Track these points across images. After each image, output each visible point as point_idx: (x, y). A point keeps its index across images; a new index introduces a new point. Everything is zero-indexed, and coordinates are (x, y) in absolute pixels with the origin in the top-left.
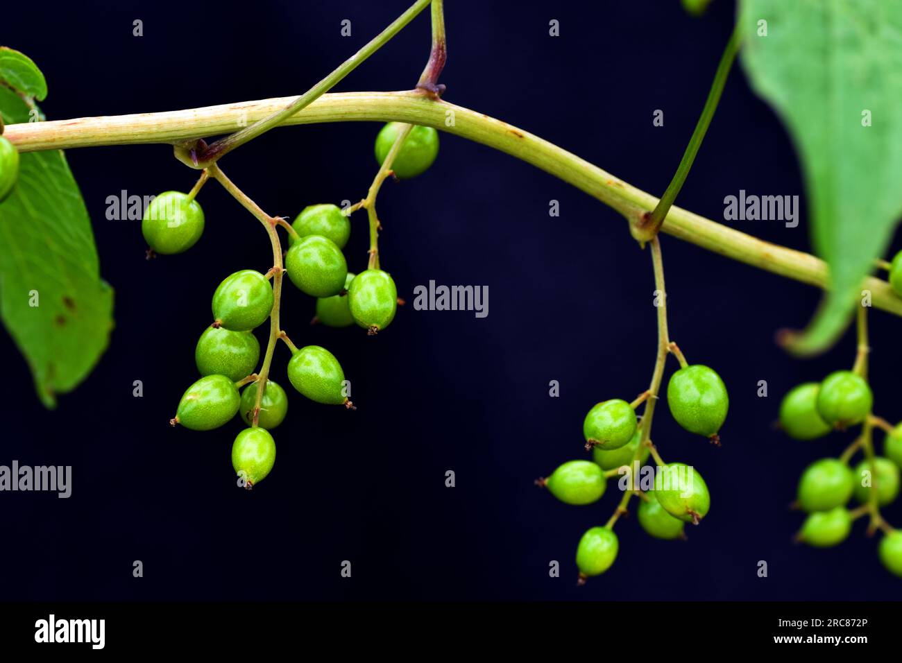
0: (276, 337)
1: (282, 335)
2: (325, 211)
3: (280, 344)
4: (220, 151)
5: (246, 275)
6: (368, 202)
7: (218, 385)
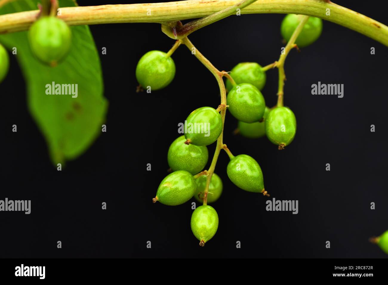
0: (220, 147)
1: (224, 147)
2: (251, 68)
3: (222, 152)
4: (191, 29)
5: (206, 110)
6: (279, 63)
7: (183, 177)
